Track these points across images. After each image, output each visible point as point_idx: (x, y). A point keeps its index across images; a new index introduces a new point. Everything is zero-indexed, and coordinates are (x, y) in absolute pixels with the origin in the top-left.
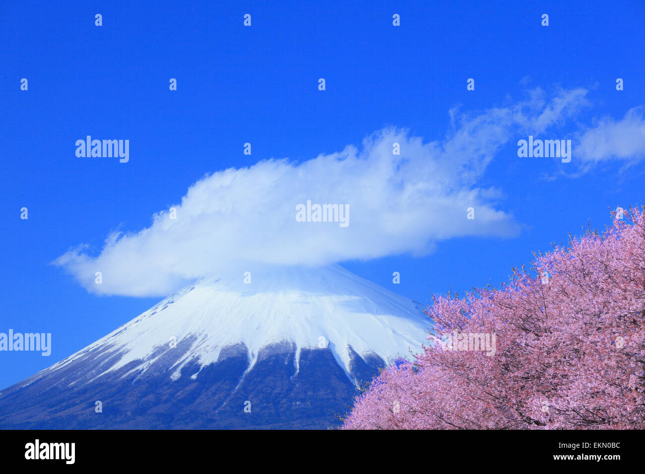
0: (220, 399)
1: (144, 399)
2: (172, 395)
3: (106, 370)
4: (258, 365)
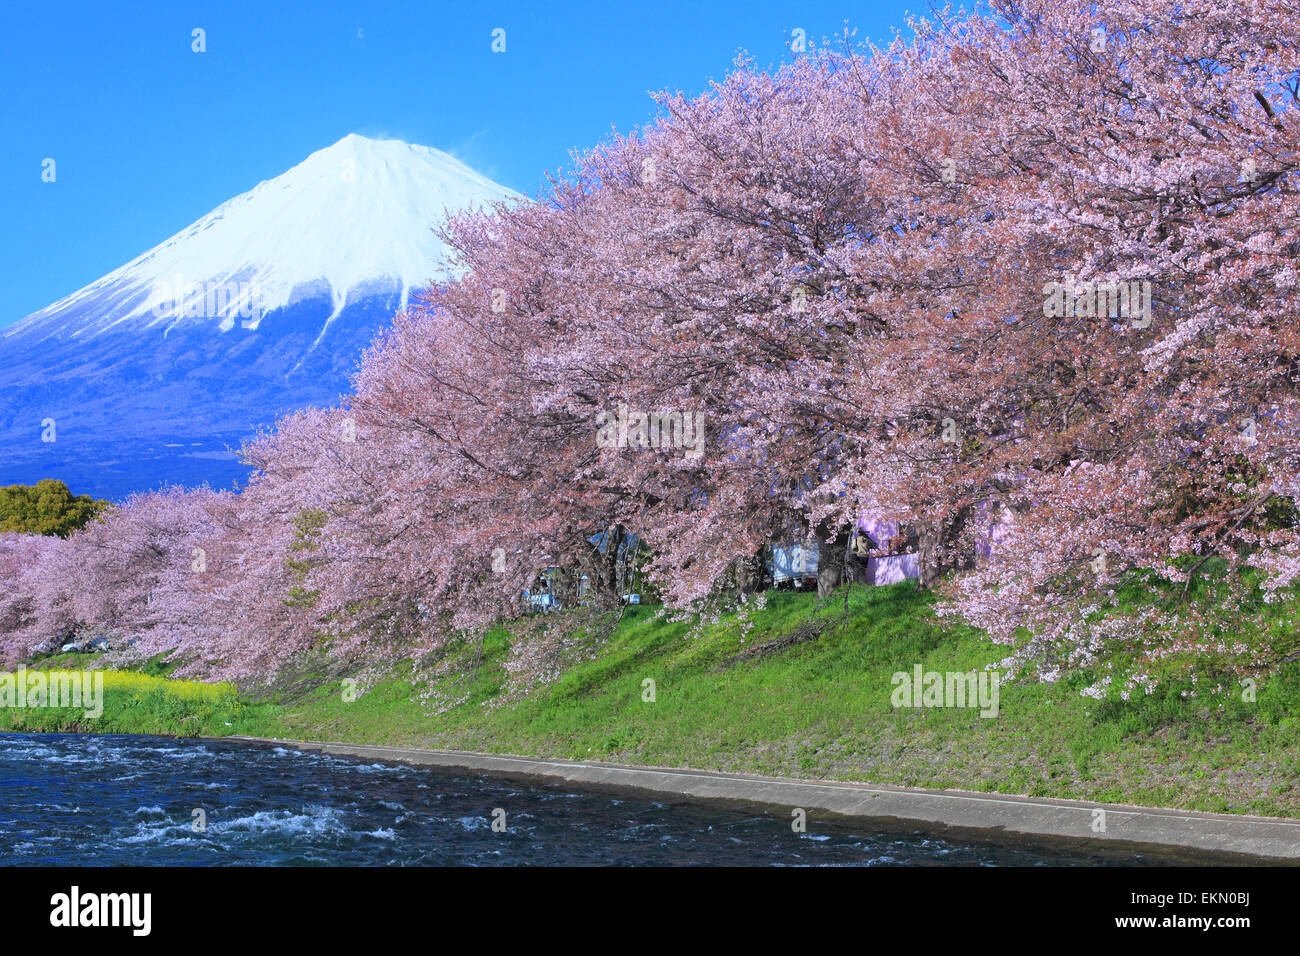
0: (291, 358)
1: (181, 358)
2: (222, 352)
3: (124, 315)
4: (349, 310)
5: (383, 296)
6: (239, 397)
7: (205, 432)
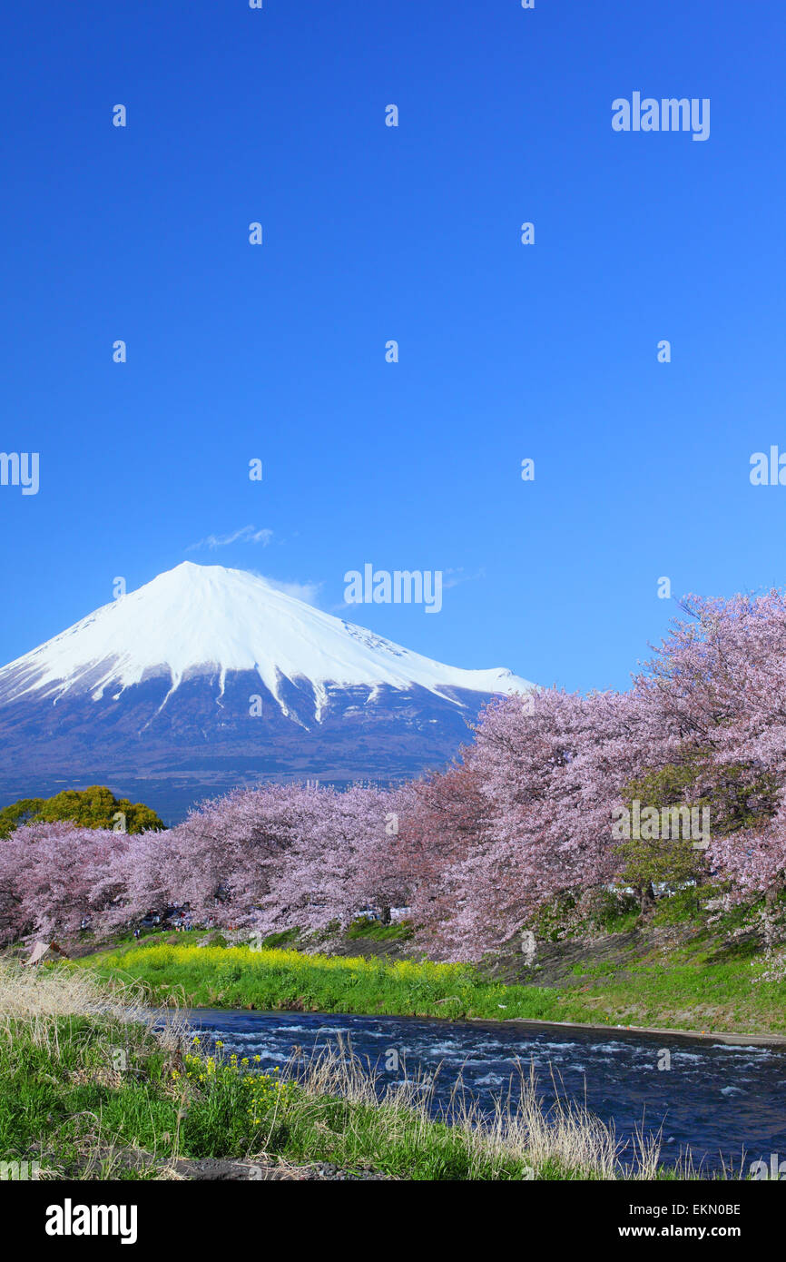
0: (143, 720)
1: (65, 719)
2: (94, 715)
3: (28, 688)
4: (182, 685)
5: (208, 675)
6: (106, 747)
7: (82, 771)
